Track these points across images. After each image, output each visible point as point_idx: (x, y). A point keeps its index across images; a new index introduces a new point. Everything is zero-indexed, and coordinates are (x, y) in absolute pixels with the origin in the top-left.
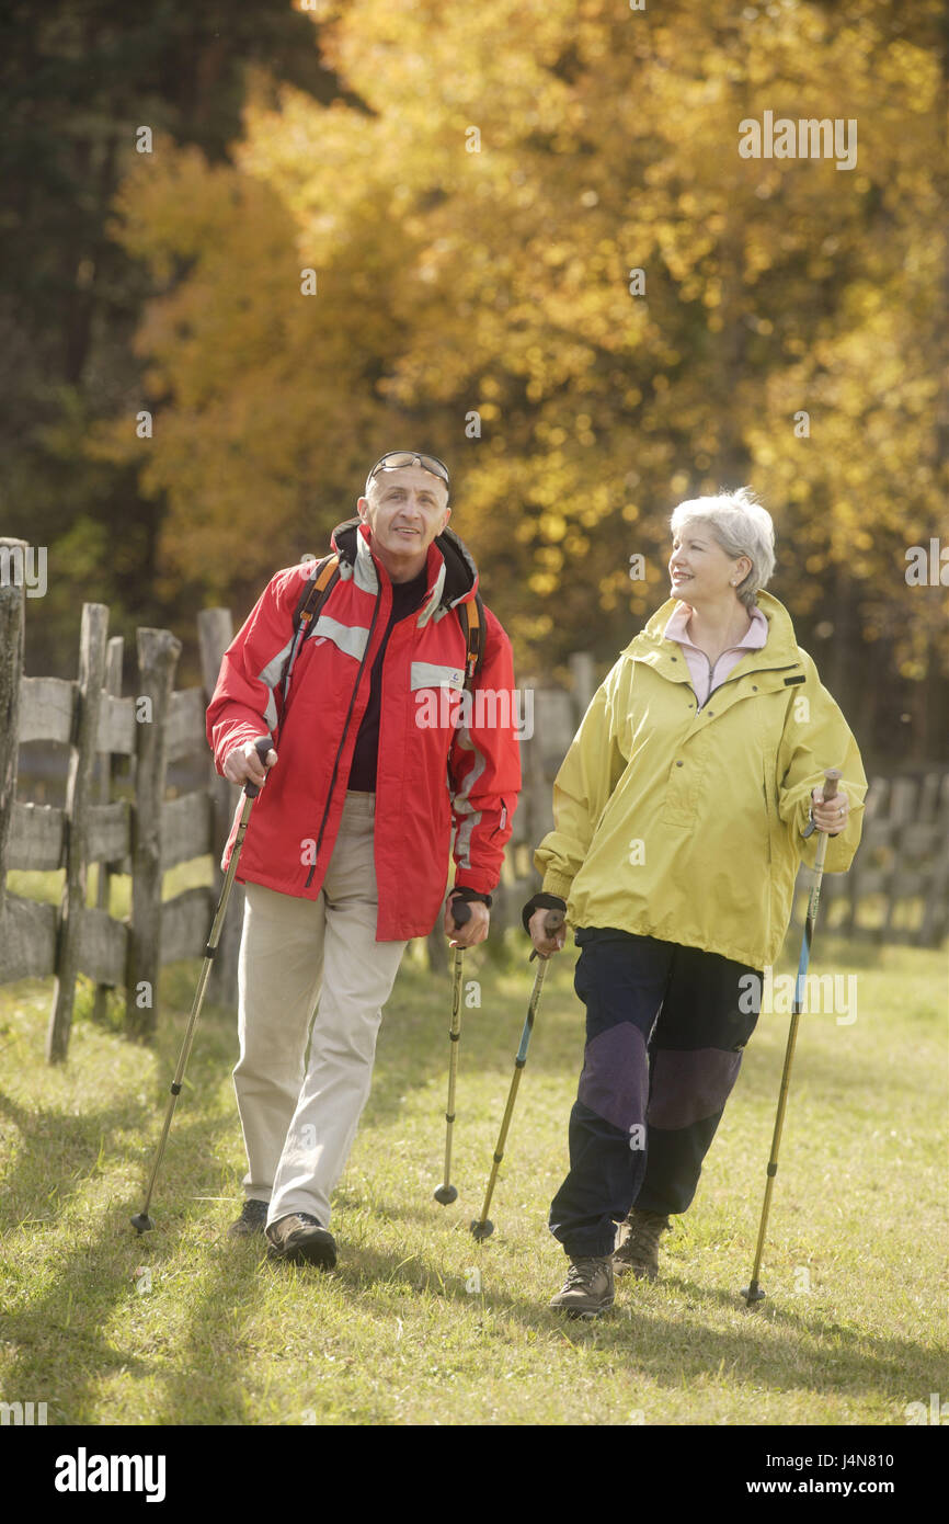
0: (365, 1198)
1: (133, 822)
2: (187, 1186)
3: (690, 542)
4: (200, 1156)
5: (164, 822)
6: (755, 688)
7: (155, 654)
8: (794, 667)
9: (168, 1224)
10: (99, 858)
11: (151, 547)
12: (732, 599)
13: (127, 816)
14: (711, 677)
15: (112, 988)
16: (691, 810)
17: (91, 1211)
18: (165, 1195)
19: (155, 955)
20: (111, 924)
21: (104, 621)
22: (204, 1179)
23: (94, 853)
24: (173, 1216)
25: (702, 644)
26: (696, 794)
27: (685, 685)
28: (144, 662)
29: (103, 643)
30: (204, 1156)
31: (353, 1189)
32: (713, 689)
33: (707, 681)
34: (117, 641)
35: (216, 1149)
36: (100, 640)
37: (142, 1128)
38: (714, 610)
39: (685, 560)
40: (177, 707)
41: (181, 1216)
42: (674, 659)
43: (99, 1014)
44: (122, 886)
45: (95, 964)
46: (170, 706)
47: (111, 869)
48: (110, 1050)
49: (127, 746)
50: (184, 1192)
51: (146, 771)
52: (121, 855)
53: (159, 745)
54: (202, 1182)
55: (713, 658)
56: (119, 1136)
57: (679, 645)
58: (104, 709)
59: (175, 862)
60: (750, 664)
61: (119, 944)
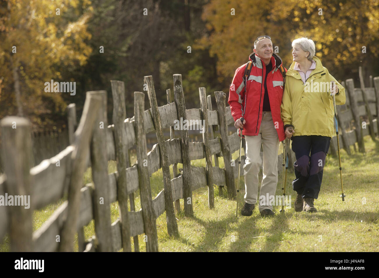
0: (298, 230)
1: (221, 142)
2: (251, 235)
3: (296, 49)
4: (253, 226)
5: (229, 141)
6: (315, 78)
7: (220, 98)
8: (323, 71)
9: (247, 246)
10: (214, 153)
11: (215, 70)
12: (307, 60)
13: (219, 141)
14: (305, 77)
15: (223, 186)
16: (307, 106)
17: (227, 245)
18: (245, 238)
19: (233, 176)
20: (220, 169)
21: (205, 91)
22: (255, 232)
23: (212, 152)
24: (248, 243)
25: (303, 70)
26: (307, 103)
27: (301, 80)
28: (217, 100)
29: (206, 97)
30: (254, 226)
31: (294, 228)
32: (306, 79)
33: (305, 78)
34: (209, 96)
35: (257, 224)
36: (205, 96)
37: (237, 222)
38: (303, 63)
39: (295, 53)
40: (228, 110)
41: (250, 243)
42: (297, 74)
43: (221, 194)
44: (221, 159)
45: (217, 181)
46: (226, 110)
47: (217, 155)
48: (225, 203)
49: (216, 123)
50: (250, 236)
51: (222, 128)
52: (219, 152)
53: (225, 121)
54: (254, 233)
55: (305, 73)
56: (231, 225)
57: (298, 71)
58: (209, 114)
59: (234, 151)
60: (313, 73)
61: (223, 175)
